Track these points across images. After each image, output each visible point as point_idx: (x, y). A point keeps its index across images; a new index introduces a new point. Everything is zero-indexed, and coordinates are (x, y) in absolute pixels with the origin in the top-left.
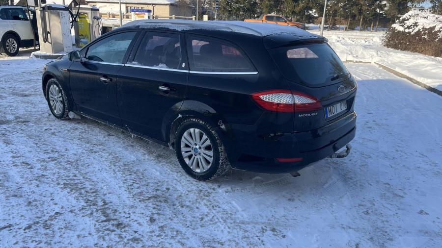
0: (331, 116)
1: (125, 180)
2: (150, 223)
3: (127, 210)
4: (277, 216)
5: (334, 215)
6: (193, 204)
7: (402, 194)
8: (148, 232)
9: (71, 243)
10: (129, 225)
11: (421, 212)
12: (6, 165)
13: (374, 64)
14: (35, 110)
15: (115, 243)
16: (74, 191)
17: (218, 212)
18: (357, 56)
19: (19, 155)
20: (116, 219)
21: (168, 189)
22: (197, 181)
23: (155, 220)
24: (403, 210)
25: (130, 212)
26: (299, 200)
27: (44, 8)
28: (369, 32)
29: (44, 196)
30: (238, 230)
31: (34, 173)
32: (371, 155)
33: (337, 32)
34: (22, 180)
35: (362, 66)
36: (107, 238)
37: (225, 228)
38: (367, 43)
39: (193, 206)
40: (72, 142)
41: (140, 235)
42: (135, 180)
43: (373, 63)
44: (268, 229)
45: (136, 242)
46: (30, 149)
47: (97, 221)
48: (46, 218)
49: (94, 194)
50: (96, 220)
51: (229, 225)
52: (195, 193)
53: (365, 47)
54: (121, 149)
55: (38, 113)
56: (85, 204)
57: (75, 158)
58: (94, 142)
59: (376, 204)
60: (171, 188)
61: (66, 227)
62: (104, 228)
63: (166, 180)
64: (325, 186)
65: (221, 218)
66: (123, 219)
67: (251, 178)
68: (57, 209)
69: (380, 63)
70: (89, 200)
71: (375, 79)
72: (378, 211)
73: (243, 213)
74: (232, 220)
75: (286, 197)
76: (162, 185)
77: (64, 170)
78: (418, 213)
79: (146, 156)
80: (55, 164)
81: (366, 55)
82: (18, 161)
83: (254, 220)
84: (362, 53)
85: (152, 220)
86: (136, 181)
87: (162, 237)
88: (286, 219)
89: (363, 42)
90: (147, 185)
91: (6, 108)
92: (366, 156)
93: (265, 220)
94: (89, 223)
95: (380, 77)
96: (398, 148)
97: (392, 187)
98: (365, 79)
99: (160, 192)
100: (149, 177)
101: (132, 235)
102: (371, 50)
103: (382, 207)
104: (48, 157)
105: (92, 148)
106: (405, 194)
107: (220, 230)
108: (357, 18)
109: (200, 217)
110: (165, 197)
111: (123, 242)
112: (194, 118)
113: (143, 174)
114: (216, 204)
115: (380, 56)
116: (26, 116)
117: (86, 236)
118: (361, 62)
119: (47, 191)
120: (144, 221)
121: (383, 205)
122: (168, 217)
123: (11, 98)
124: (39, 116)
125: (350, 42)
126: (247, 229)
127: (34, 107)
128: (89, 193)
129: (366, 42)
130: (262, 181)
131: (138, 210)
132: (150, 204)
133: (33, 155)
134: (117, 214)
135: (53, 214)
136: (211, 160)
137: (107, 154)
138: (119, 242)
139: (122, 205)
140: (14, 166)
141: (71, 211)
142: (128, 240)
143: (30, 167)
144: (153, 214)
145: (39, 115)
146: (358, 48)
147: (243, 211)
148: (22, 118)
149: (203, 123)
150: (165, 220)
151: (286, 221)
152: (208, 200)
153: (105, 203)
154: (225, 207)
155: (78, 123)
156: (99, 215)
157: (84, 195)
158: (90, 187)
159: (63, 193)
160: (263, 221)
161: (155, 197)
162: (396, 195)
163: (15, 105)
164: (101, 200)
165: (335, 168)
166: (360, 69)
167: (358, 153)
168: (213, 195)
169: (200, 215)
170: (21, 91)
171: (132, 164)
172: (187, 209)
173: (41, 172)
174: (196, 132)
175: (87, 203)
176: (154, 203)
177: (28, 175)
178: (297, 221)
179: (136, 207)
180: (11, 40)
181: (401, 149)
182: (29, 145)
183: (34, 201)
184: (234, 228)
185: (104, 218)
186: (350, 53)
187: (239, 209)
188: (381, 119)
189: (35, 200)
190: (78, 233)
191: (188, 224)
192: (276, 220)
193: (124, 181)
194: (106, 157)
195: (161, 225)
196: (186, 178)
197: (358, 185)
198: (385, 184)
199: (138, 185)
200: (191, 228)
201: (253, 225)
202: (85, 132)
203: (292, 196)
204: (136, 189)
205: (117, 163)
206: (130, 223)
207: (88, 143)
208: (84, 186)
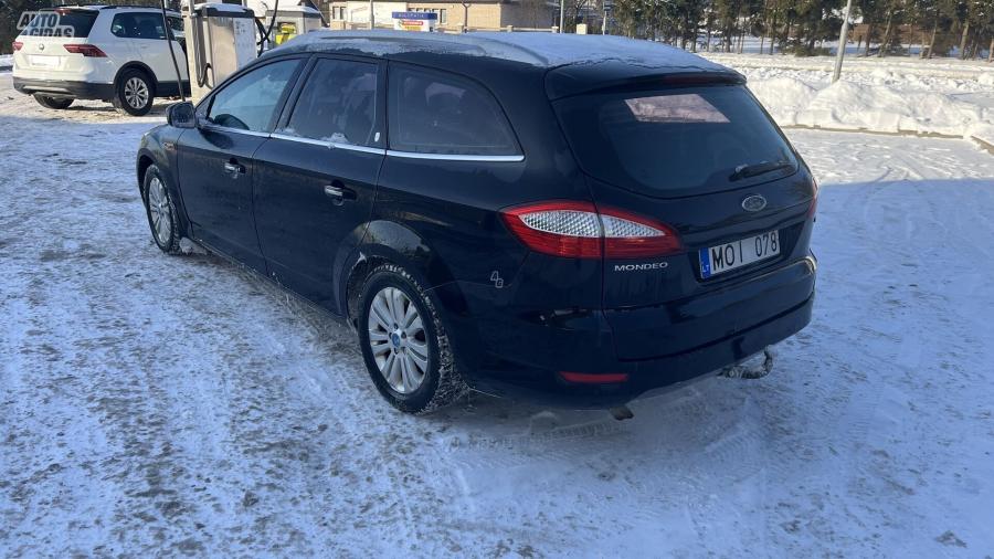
0: (719, 270)
1: (238, 400)
2: (242, 506)
3: (205, 473)
4: (552, 517)
5: (701, 525)
6: (364, 468)
7: (911, 483)
8: (226, 529)
9: (50, 538)
10: (193, 509)
11: (947, 538)
12: (7, 350)
13: (970, 140)
14: (127, 232)
15: (139, 550)
16: (114, 418)
17: (411, 494)
18: (928, 120)
19: (44, 329)
20: (170, 492)
21: (323, 428)
22: (395, 414)
23: (256, 501)
24: (896, 526)
25: (211, 477)
26: (627, 478)
27: (199, 13)
28: (983, 62)
29: (49, 426)
30: (439, 543)
31: (54, 372)
32: (870, 374)
33: (903, 61)
34: (23, 384)
35: (936, 145)
36: (130, 535)
37: (408, 536)
38: (961, 88)
39: (360, 474)
40: (166, 306)
41: (206, 534)
42: (259, 400)
43: (967, 139)
44: (513, 547)
45: (189, 551)
46: (72, 317)
47: (127, 493)
48: (26, 475)
49: (154, 429)
50: (127, 489)
51: (423, 528)
52: (380, 442)
53: (952, 98)
54: (262, 327)
55: (130, 239)
56: (123, 451)
57: (157, 341)
58: (214, 308)
59: (827, 506)
60: (331, 426)
61: (56, 501)
62: (135, 511)
63: (330, 406)
64: (708, 449)
65: (412, 510)
66: (187, 492)
67: (530, 414)
68: (59, 456)
69: (984, 139)
70: (135, 441)
71: (959, 176)
72: (827, 525)
73: (470, 501)
74: (436, 516)
75: (597, 470)
76: (314, 417)
77: (119, 368)
78: (937, 540)
79: (311, 346)
80: (107, 354)
81: (951, 118)
82: (36, 342)
83: (489, 521)
84: (942, 112)
85: (250, 501)
86: (259, 403)
87: (253, 544)
88: (571, 524)
89: (952, 84)
90: (280, 416)
91: (71, 225)
92: (854, 377)
93: (517, 524)
94: (109, 494)
95: (973, 174)
96: (948, 358)
97: (891, 463)
98: (932, 176)
99: (303, 433)
100: (295, 396)
101: (187, 534)
102: (966, 106)
103: (843, 514)
104: (102, 336)
105: (201, 322)
106: (922, 483)
107: (396, 538)
108: (953, 27)
109: (365, 502)
110: (307, 448)
111: (159, 550)
112: (391, 263)
113: (282, 389)
114: (416, 472)
115: (988, 122)
116: (103, 245)
117: (88, 525)
118: (938, 135)
119: (59, 413)
120: (231, 501)
121: (846, 510)
122: (291, 496)
123: (91, 205)
124: (129, 246)
125: (917, 83)
126: (462, 544)
127: (128, 226)
128: (144, 425)
129: (959, 84)
130: (554, 424)
131: (232, 474)
132: (265, 463)
133: (72, 331)
134: (181, 479)
135: (44, 466)
136: (424, 365)
137: (228, 337)
138: (150, 547)
139: (201, 459)
140: (23, 352)
141: (85, 466)
142: (173, 545)
143: (52, 356)
144: (259, 485)
145: (132, 243)
146: (931, 100)
147: (472, 495)
148: (94, 249)
149: (408, 276)
150: (280, 502)
151: (571, 531)
152: (402, 461)
153: (167, 452)
154: (434, 482)
155: (201, 263)
156: (138, 479)
157: (132, 429)
158: (153, 410)
159: (91, 420)
160: (510, 526)
161: (283, 445)
162: (895, 485)
163: (93, 218)
164: (161, 443)
165: (756, 402)
166: (928, 152)
167: (834, 366)
168: (419, 450)
169: (367, 497)
170: (121, 191)
171: (271, 362)
172: (345, 478)
173: (69, 370)
174: (395, 296)
175: (127, 447)
176: (275, 459)
177: (39, 376)
178: (599, 533)
179: (231, 466)
180: (135, 80)
181: (956, 361)
182: (77, 309)
183: (23, 434)
184: (432, 538)
185: (146, 487)
186: (908, 111)
187: (466, 489)
188: (933, 282)
189: (27, 433)
190: (73, 517)
191: (330, 516)
192: (546, 525)
193: (234, 402)
194: (221, 343)
195: (265, 513)
196: (377, 403)
197: (800, 452)
198: (875, 453)
199: (258, 414)
200: (330, 528)
201: (481, 533)
202: (206, 285)
203: (614, 467)
204: (250, 424)
205: (237, 357)
206: (198, 503)
207: (199, 310)
208: (142, 408)
